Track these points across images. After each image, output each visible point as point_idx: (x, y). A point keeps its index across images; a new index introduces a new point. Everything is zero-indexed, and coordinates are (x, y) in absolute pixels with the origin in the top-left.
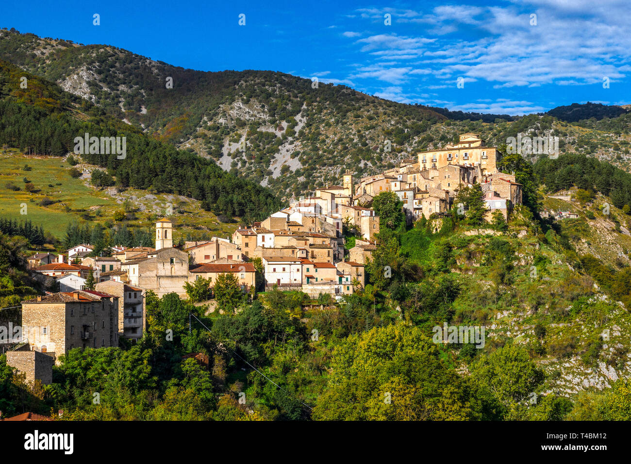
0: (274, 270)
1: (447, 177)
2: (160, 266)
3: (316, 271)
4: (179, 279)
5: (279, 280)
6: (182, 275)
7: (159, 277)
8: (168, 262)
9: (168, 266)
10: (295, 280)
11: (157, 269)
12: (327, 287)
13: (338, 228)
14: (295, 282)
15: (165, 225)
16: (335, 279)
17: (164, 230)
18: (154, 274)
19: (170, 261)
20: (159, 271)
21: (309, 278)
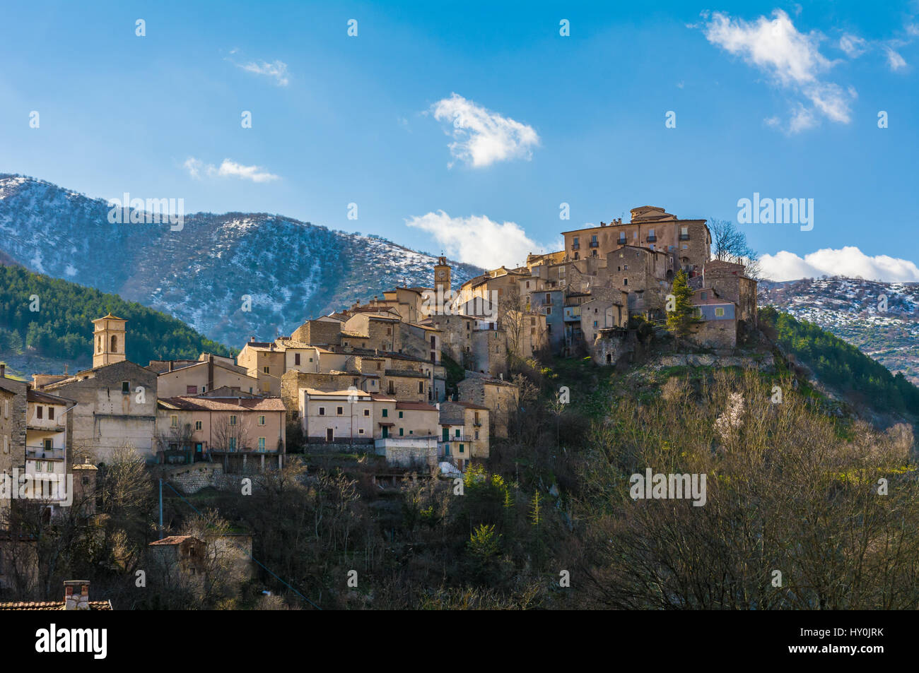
0: (322, 411)
1: (622, 267)
2: (102, 395)
3: (401, 415)
4: (139, 422)
5: (330, 431)
6: (144, 414)
7: (98, 417)
8: (118, 389)
9: (117, 396)
10: (361, 431)
11: (96, 401)
12: (421, 445)
13: (433, 347)
14: (360, 435)
15: (112, 325)
16: (435, 431)
17: (110, 335)
18: (88, 410)
19: (122, 386)
20: (100, 405)
21: (385, 427)
